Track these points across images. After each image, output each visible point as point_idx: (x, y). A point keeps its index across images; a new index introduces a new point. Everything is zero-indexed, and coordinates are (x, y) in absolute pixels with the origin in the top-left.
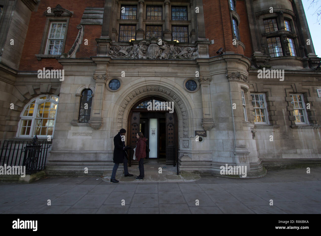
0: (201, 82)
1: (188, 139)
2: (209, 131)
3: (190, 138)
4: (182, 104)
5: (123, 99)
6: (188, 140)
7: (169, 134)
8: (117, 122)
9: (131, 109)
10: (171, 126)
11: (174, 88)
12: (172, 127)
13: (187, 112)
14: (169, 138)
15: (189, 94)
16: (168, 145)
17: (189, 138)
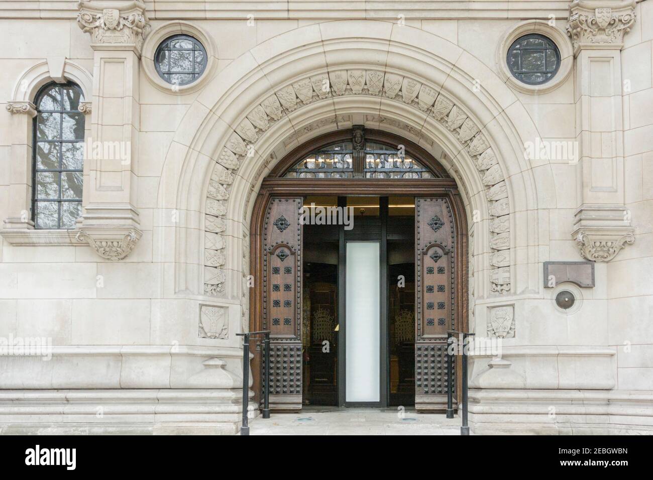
0: (584, 41)
1: (510, 298)
2: (604, 265)
3: (523, 292)
4: (489, 150)
5: (222, 127)
6: (513, 306)
7: (430, 289)
8: (203, 228)
9: (265, 180)
10: (436, 258)
11: (452, 74)
12: (443, 262)
13: (511, 183)
14: (431, 306)
15: (524, 98)
16: (425, 336)
17: (515, 293)
